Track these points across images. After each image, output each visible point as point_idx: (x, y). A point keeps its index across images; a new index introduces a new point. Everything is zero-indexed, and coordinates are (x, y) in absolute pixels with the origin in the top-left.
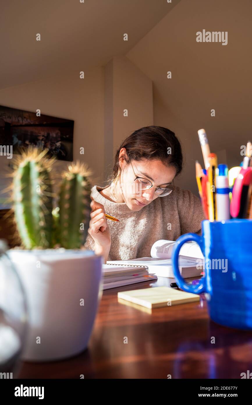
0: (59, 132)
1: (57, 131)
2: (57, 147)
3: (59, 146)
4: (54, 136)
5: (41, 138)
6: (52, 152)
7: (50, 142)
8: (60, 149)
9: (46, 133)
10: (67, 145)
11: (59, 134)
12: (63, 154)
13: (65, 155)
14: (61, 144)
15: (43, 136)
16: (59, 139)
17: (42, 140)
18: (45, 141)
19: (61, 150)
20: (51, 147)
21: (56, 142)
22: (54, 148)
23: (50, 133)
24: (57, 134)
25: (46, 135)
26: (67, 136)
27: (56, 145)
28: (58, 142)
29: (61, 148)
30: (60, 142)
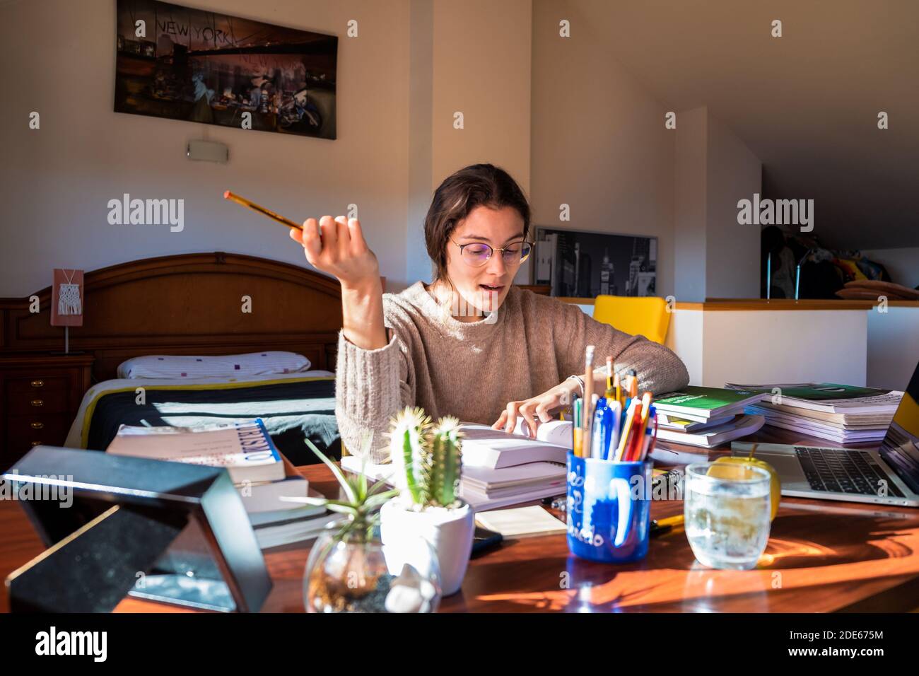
0: (302, 65)
1: (299, 65)
2: (298, 104)
3: (303, 101)
4: (292, 76)
5: (260, 82)
6: (287, 118)
7: (281, 92)
8: (304, 110)
9: (271, 70)
10: (322, 99)
11: (303, 73)
12: (313, 121)
13: (317, 124)
14: (307, 96)
15: (265, 77)
16: (303, 84)
17: (263, 87)
18: (268, 90)
19: (307, 112)
20: (284, 104)
21: (295, 92)
22: (290, 106)
23: (282, 69)
24: (297, 72)
25: (270, 76)
26: (322, 77)
27: (296, 99)
28: (299, 91)
29: (306, 108)
30: (304, 93)
